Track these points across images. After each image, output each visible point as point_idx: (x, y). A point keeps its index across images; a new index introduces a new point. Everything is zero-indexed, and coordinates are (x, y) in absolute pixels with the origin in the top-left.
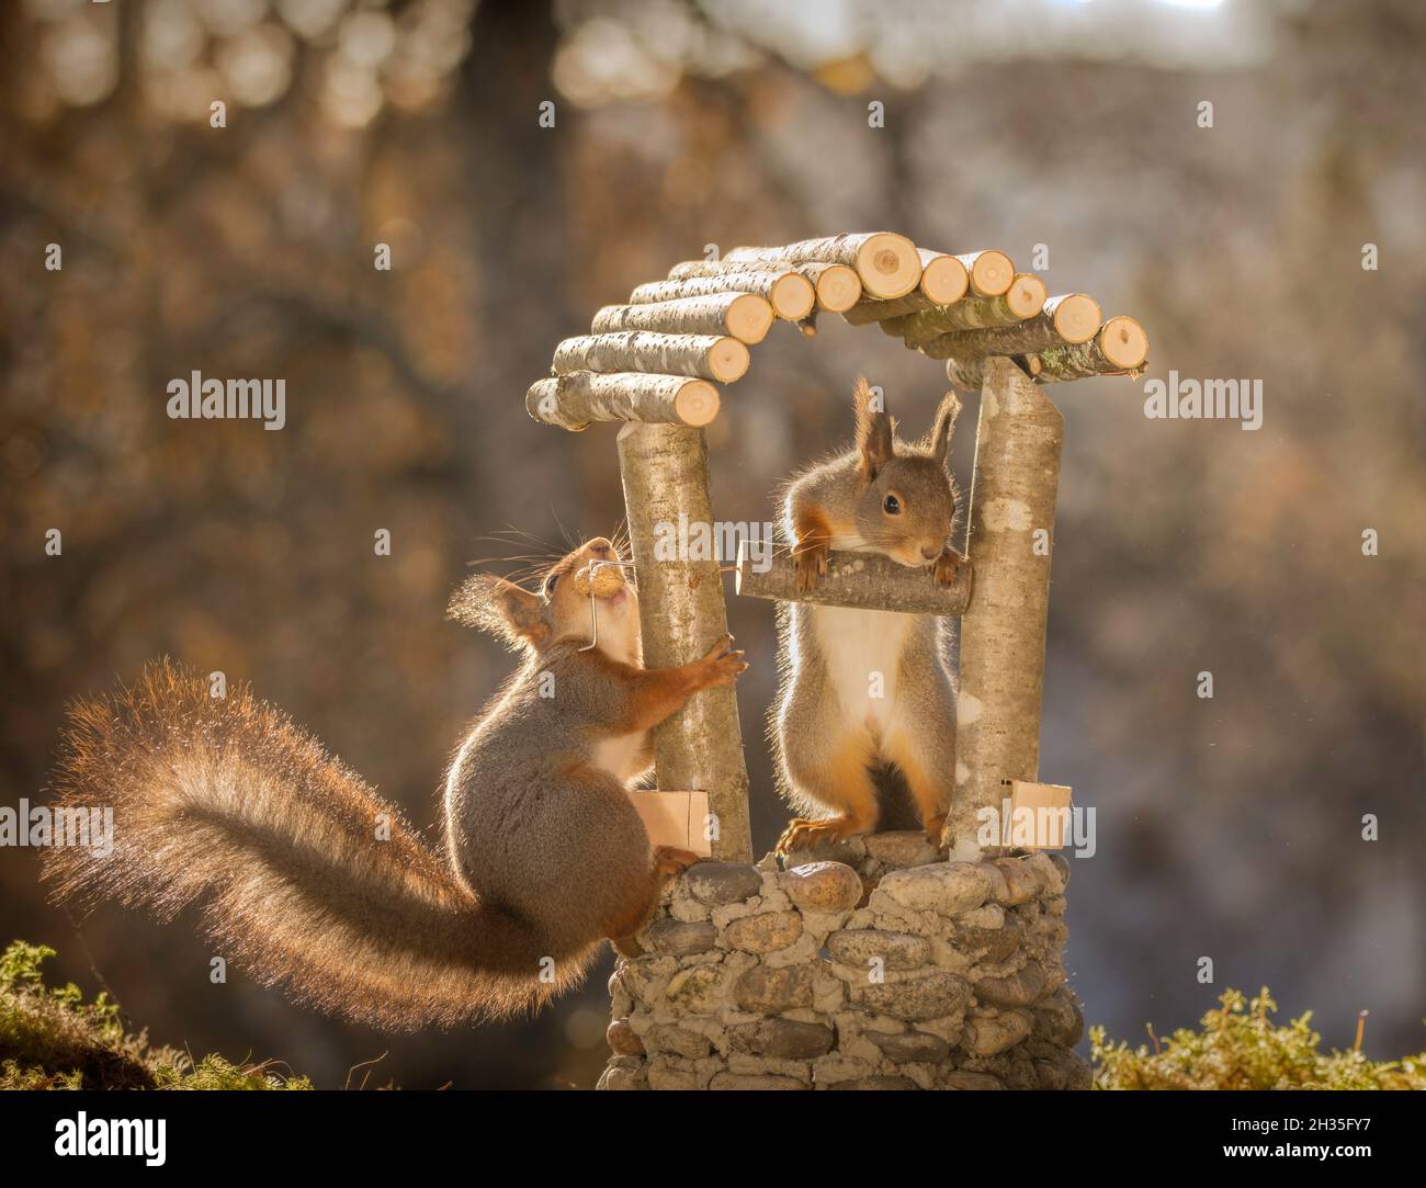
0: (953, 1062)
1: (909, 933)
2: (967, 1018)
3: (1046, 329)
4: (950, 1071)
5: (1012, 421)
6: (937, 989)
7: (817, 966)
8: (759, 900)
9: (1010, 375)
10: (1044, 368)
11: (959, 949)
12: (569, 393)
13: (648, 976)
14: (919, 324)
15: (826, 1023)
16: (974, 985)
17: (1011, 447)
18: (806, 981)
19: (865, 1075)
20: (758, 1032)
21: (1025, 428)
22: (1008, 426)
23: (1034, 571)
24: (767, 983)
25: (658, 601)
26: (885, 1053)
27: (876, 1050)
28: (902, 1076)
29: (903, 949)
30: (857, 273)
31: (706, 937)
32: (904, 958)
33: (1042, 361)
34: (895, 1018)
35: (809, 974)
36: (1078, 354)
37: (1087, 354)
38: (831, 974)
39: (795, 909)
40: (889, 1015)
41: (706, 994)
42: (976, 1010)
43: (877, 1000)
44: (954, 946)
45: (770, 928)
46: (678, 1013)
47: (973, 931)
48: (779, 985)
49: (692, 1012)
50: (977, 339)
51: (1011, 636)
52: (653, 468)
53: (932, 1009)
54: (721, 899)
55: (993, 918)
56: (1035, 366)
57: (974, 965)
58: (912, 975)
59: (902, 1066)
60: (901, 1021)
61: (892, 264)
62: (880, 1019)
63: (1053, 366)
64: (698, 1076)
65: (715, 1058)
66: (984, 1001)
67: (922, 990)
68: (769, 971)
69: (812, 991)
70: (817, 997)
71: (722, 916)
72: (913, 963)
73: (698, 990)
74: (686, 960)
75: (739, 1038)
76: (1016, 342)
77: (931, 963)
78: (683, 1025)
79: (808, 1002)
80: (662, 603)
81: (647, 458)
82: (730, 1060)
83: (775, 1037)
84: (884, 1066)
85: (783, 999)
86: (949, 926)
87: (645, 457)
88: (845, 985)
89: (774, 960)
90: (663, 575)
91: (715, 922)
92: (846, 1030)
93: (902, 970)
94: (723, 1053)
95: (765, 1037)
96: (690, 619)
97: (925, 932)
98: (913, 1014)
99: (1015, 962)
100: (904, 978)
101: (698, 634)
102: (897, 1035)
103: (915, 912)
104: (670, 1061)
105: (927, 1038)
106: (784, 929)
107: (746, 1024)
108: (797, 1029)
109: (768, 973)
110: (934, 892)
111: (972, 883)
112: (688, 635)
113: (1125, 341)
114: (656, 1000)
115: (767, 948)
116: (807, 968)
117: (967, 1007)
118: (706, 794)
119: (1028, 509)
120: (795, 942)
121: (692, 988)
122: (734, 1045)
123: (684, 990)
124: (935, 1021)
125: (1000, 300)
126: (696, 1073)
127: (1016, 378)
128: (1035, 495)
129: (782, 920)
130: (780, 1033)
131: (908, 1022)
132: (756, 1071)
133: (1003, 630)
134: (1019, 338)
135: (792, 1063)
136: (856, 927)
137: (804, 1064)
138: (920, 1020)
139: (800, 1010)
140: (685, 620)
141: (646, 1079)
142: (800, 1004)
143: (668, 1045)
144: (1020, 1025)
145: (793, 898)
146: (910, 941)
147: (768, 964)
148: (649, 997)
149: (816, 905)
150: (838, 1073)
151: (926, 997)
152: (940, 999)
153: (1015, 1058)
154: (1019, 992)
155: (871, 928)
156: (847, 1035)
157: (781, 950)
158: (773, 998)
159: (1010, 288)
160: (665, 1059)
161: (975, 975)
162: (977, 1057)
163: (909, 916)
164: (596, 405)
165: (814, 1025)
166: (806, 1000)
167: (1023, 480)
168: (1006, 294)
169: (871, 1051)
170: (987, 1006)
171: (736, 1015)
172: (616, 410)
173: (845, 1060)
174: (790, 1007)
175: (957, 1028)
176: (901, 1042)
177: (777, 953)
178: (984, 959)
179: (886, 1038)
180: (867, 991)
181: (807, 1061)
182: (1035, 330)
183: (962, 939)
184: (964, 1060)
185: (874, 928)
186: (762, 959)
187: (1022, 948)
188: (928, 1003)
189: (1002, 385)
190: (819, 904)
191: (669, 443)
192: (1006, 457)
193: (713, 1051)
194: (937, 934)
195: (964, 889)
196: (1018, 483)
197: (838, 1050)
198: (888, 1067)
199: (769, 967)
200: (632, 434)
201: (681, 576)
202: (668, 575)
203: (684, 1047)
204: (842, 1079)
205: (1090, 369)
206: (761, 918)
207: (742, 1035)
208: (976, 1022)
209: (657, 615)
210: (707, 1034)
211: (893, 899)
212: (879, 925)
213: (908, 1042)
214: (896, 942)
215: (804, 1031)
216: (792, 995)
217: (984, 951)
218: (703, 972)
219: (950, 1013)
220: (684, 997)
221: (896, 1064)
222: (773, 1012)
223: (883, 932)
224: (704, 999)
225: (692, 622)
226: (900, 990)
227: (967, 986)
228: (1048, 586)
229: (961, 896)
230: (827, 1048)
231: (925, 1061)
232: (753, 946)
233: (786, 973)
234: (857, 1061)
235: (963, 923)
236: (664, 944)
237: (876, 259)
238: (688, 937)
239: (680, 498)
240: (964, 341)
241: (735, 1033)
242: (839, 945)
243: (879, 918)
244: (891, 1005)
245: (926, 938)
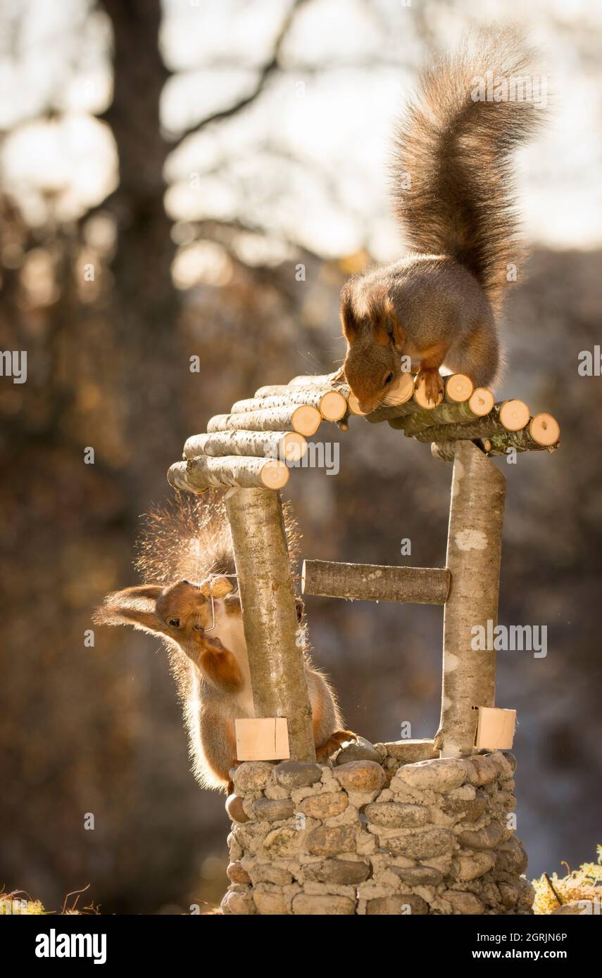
0: (446, 885)
1: (416, 804)
2: (454, 857)
3: (494, 422)
4: (444, 891)
5: (473, 481)
6: (434, 839)
7: (358, 826)
8: (321, 785)
9: (472, 452)
10: (493, 447)
11: (447, 814)
12: (194, 471)
13: (252, 834)
14: (413, 421)
15: (365, 861)
16: (458, 836)
17: (474, 498)
18: (352, 835)
19: (390, 894)
20: (322, 868)
21: (482, 485)
22: (471, 485)
23: (490, 575)
24: (327, 837)
25: (254, 599)
26: (403, 880)
27: (397, 877)
28: (414, 894)
29: (412, 814)
31: (288, 809)
32: (413, 820)
33: (492, 443)
34: (408, 857)
35: (353, 831)
36: (515, 438)
37: (521, 437)
38: (367, 831)
39: (343, 790)
40: (404, 856)
41: (289, 844)
42: (460, 852)
43: (397, 847)
44: (444, 811)
45: (328, 802)
46: (271, 857)
47: (456, 802)
48: (335, 839)
49: (280, 856)
50: (450, 429)
51: (476, 616)
52: (248, 516)
53: (432, 851)
54: (297, 785)
55: (469, 793)
56: (487, 446)
57: (457, 823)
58: (418, 831)
59: (414, 888)
60: (412, 859)
62: (399, 858)
63: (499, 445)
64: (285, 896)
65: (295, 884)
66: (464, 845)
67: (425, 840)
68: (328, 830)
69: (355, 841)
70: (358, 845)
71: (297, 796)
72: (419, 823)
73: (283, 843)
74: (276, 824)
75: (310, 872)
76: (475, 431)
77: (430, 822)
78: (274, 864)
79: (353, 849)
80: (255, 600)
81: (244, 510)
82: (305, 886)
83: (333, 871)
84: (402, 888)
85: (337, 846)
86: (441, 799)
87: (243, 509)
88: (377, 838)
89: (331, 823)
90: (256, 583)
91: (293, 799)
92: (378, 866)
93: (411, 827)
94: (300, 882)
95: (326, 871)
96: (273, 610)
97: (426, 803)
98: (419, 855)
99: (483, 821)
100: (413, 832)
101: (279, 619)
102: (410, 868)
103: (419, 790)
104: (267, 887)
105: (428, 870)
106: (336, 803)
107: (314, 863)
108: (346, 866)
109: (327, 831)
110: (431, 778)
111: (455, 772)
112: (272, 620)
113: (545, 428)
114: (257, 849)
115: (326, 815)
116: (352, 827)
117: (454, 850)
118: (285, 719)
119: (485, 536)
120: (344, 811)
121: (279, 841)
122: (307, 876)
123: (275, 842)
124: (433, 859)
125: (465, 405)
126: (283, 894)
127: (476, 454)
128: (489, 527)
129: (336, 797)
130: (336, 868)
131: (417, 860)
132: (322, 893)
133: (471, 612)
134: (477, 428)
135: (344, 887)
136: (382, 801)
137: (352, 888)
138: (424, 858)
139: (348, 853)
140: (270, 610)
141: (252, 899)
142: (348, 850)
143: (266, 877)
144: (487, 861)
145: (342, 783)
146: (417, 808)
147: (327, 825)
148: (253, 848)
149: (357, 787)
150: (373, 893)
151: (428, 845)
152: (436, 845)
153: (485, 882)
154: (486, 840)
155: (391, 801)
156: (378, 869)
157: (335, 816)
158: (330, 847)
159: (470, 397)
160: (264, 886)
161: (458, 829)
162: (461, 881)
163: (415, 793)
164: (211, 477)
165: (357, 863)
166: (352, 847)
167: (480, 517)
168: (468, 401)
169: (394, 879)
170: (466, 849)
171: (308, 857)
172: (224, 480)
173: (377, 884)
174: (343, 852)
175: (448, 863)
176: (412, 873)
177: (333, 818)
178: (463, 820)
179: (403, 870)
180: (390, 841)
181: (354, 885)
182: (487, 423)
183: (449, 807)
184: (452, 884)
185: (393, 801)
186: (324, 822)
187: (487, 812)
188: (429, 848)
189: (467, 458)
190: (358, 786)
191: (258, 500)
192: (470, 503)
193: (294, 881)
194: (433, 804)
195: (450, 775)
196: (479, 520)
197: (373, 878)
198: (404, 888)
199: (328, 827)
200: (234, 495)
201: (267, 583)
202: (258, 582)
203: (275, 878)
204: (375, 897)
205: (523, 447)
206: (322, 796)
207: (312, 870)
208: (459, 859)
209: (253, 608)
210: (289, 870)
211: (405, 783)
212: (397, 799)
213: (416, 872)
214: (408, 810)
215: (351, 867)
216: (343, 844)
217: (464, 815)
218: (287, 831)
219: (443, 854)
220: (275, 847)
221: (410, 887)
222: (331, 855)
223: (399, 803)
224: (287, 848)
225: (275, 612)
226: (411, 840)
227: (453, 836)
228: (498, 584)
229: (449, 780)
230: (366, 877)
231: (428, 885)
232: (318, 814)
233: (338, 830)
234: (385, 885)
235: (449, 797)
236: (262, 814)
238: (276, 809)
239: (265, 534)
240: (442, 431)
241: (307, 869)
242: (372, 812)
243: (397, 795)
244: (405, 849)
245: (426, 807)
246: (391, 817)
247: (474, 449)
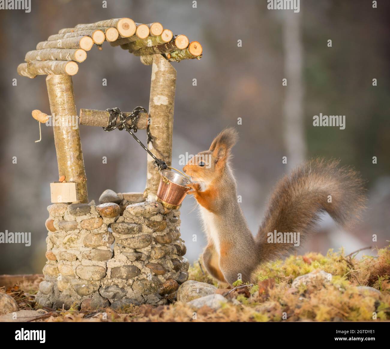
0: (148, 261)
1: (135, 223)
2: (152, 248)
3: (172, 45)
4: (147, 264)
5: (162, 73)
6: (143, 239)
7: (108, 233)
8: (90, 214)
9: (161, 59)
10: (171, 57)
11: (149, 228)
12: (31, 67)
13: (58, 237)
15: (110, 250)
16: (154, 238)
17: (162, 81)
19: (122, 265)
20: (90, 253)
21: (166, 75)
22: (161, 75)
24: (93, 238)
26: (128, 259)
27: (126, 257)
28: (133, 265)
29: (133, 228)
30: (117, 29)
31: (75, 225)
32: (133, 230)
33: (171, 55)
34: (131, 248)
36: (182, 53)
37: (184, 52)
38: (112, 235)
39: (101, 217)
40: (129, 247)
41: (75, 242)
42: (155, 245)
43: (125, 243)
44: (148, 226)
45: (93, 222)
46: (66, 248)
47: (154, 222)
48: (96, 239)
49: (71, 247)
52: (57, 88)
53: (142, 245)
54: (79, 214)
55: (159, 218)
56: (168, 57)
57: (154, 232)
58: (136, 235)
60: (133, 249)
61: (127, 27)
62: (126, 248)
63: (174, 56)
64: (73, 266)
65: (78, 260)
66: (157, 242)
67: (139, 240)
71: (79, 219)
72: (136, 232)
73: (72, 241)
74: (69, 232)
75: (85, 255)
77: (141, 232)
78: (68, 251)
81: (55, 85)
82: (82, 261)
83: (96, 254)
84: (128, 262)
85: (97, 243)
86: (147, 221)
89: (95, 232)
91: (77, 221)
93: (133, 234)
94: (80, 260)
95: (92, 255)
97: (139, 222)
98: (136, 247)
99: (166, 231)
100: (134, 236)
101: (71, 136)
102: (132, 253)
103: (136, 217)
104: (64, 262)
105: (140, 254)
106: (97, 223)
107: (87, 251)
108: (102, 252)
109: (93, 236)
110: (142, 211)
111: (153, 208)
112: (69, 137)
113: (196, 48)
114: (60, 244)
115: (93, 228)
116: (105, 234)
117: (152, 244)
118: (75, 183)
119: (167, 98)
120: (101, 227)
121: (71, 240)
122: (83, 257)
123: (68, 241)
124: (143, 249)
125: (159, 37)
126: (72, 265)
127: (163, 60)
128: (169, 94)
129: (97, 220)
130: (97, 253)
131: (135, 249)
132: (90, 265)
135: (100, 262)
136: (119, 222)
138: (139, 248)
139: (103, 246)
140: (67, 132)
141: (57, 268)
142: (103, 245)
143: (64, 257)
145: (100, 214)
146: (134, 225)
148: (58, 243)
149: (107, 216)
150: (114, 265)
151: (140, 242)
153: (166, 259)
155: (123, 222)
156: (117, 253)
157: (97, 229)
158: (94, 243)
159: (162, 34)
160: (63, 262)
161: (154, 235)
162: (155, 259)
163: (134, 218)
164: (40, 70)
165: (107, 251)
168: (160, 35)
169: (124, 258)
170: (158, 244)
171: (84, 248)
172: (46, 71)
173: (116, 261)
174: (100, 246)
175: (149, 251)
177: (95, 230)
178: (157, 230)
179: (128, 254)
180: (123, 240)
181: (105, 261)
182: (168, 46)
183: (150, 224)
184: (151, 260)
186: (91, 231)
187: (168, 227)
189: (159, 62)
191: (62, 81)
192: (160, 83)
193: (77, 259)
194: (143, 223)
195: (151, 210)
196: (164, 91)
197: (114, 258)
198: (129, 262)
200: (51, 78)
203: (68, 258)
204: (115, 266)
206: (91, 219)
207: (86, 254)
208: (155, 249)
209: (59, 131)
210: (75, 254)
211: (130, 213)
212: (126, 221)
213: (135, 255)
214: (131, 226)
215: (104, 253)
216: (100, 242)
217: (157, 228)
218: (74, 236)
219: (147, 247)
220: (68, 243)
221: (132, 262)
222: (95, 247)
223: (127, 223)
224: (74, 244)
225: (70, 133)
226: (132, 240)
227: (152, 238)
228: (173, 121)
229: (150, 212)
230: (111, 257)
231: (140, 261)
232: (89, 228)
233: (98, 235)
234: (120, 261)
235: (150, 220)
236: (62, 228)
237: (123, 25)
238: (69, 225)
239: (65, 97)
240: (147, 50)
241: (83, 254)
242: (114, 227)
243: (126, 219)
244: (130, 244)
245: (139, 224)
246: (123, 229)
247: (162, 58)
